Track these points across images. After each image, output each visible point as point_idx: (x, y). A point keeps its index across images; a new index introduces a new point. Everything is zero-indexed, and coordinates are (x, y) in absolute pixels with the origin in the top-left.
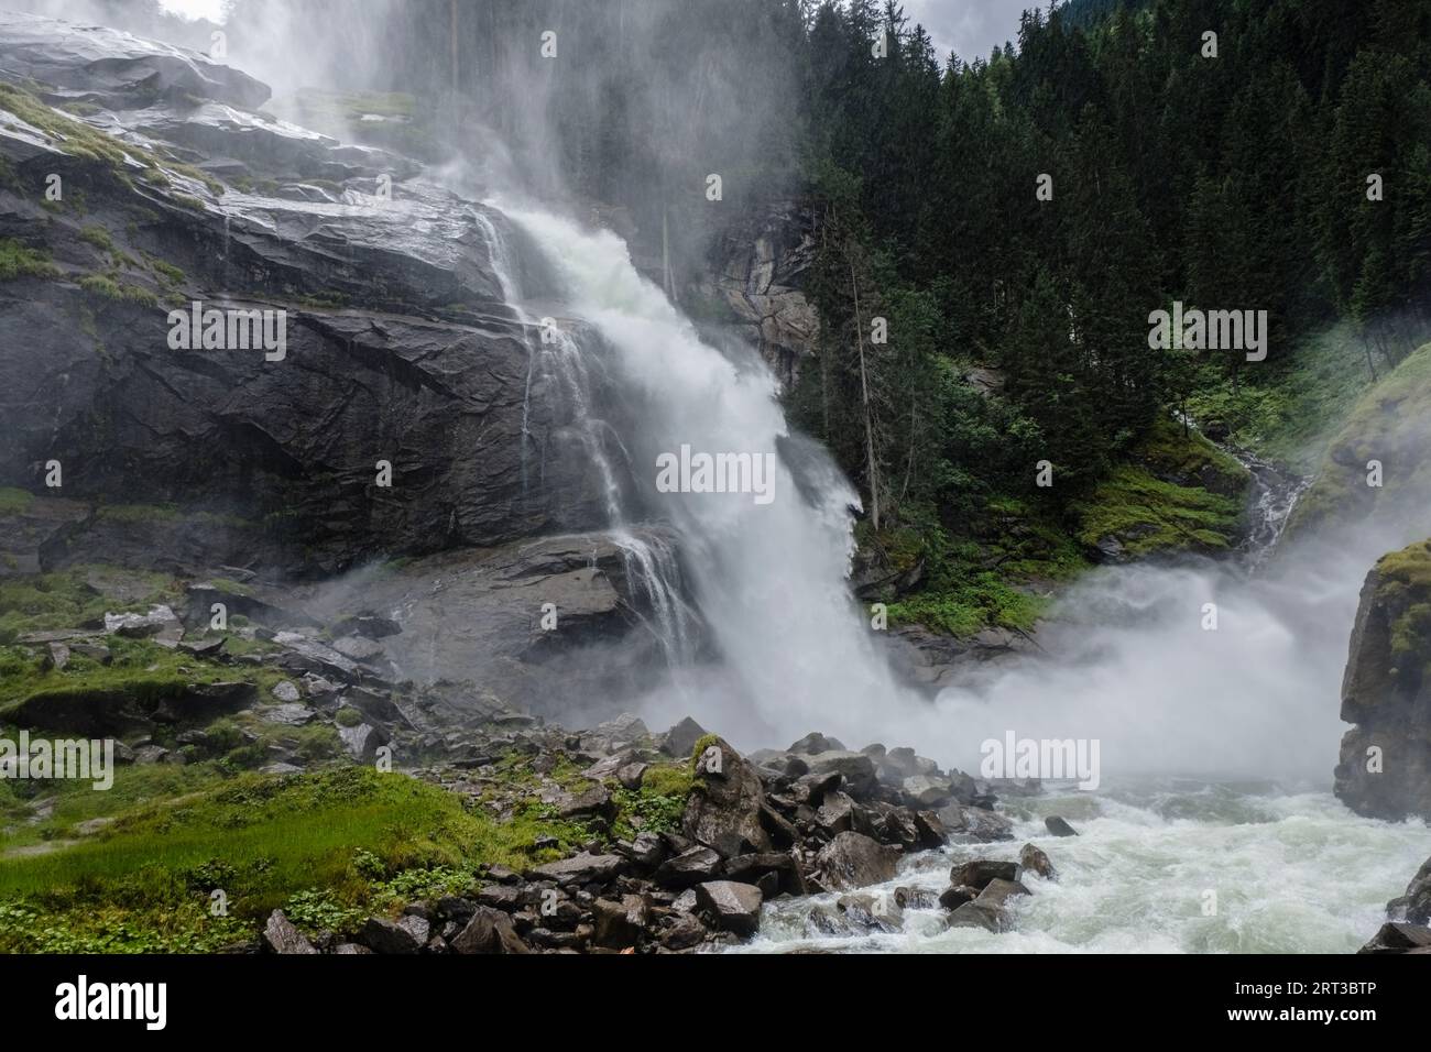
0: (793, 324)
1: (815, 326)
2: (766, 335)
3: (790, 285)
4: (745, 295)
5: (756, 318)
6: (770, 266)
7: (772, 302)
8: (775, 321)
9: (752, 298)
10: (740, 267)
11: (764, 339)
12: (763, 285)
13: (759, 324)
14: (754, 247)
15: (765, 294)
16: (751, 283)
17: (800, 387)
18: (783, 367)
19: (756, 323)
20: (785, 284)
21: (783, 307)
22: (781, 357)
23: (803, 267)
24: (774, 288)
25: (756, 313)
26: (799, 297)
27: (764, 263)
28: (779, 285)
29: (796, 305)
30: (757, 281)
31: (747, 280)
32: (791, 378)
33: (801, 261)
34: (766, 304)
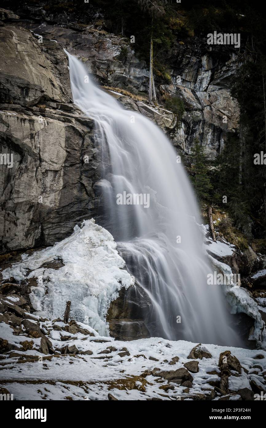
0: (222, 111)
1: (235, 112)
2: (205, 117)
3: (222, 85)
4: (194, 92)
5: (199, 106)
6: (210, 73)
7: (210, 96)
8: (211, 109)
9: (198, 94)
10: (191, 74)
11: (204, 121)
12: (205, 85)
13: (202, 110)
14: (200, 61)
15: (206, 91)
16: (197, 84)
17: (226, 153)
18: (215, 138)
19: (199, 110)
20: (218, 84)
21: (216, 99)
22: (214, 132)
23: (230, 73)
24: (211, 87)
25: (200, 104)
26: (227, 93)
27: (206, 71)
28: (214, 85)
29: (224, 98)
30: (201, 83)
31: (195, 82)
32: (219, 146)
33: (228, 70)
34: (206, 97)
